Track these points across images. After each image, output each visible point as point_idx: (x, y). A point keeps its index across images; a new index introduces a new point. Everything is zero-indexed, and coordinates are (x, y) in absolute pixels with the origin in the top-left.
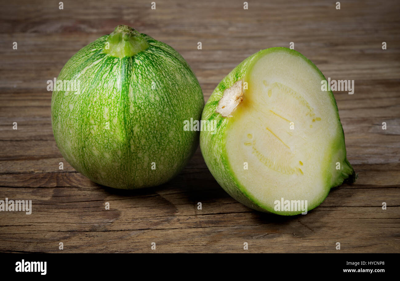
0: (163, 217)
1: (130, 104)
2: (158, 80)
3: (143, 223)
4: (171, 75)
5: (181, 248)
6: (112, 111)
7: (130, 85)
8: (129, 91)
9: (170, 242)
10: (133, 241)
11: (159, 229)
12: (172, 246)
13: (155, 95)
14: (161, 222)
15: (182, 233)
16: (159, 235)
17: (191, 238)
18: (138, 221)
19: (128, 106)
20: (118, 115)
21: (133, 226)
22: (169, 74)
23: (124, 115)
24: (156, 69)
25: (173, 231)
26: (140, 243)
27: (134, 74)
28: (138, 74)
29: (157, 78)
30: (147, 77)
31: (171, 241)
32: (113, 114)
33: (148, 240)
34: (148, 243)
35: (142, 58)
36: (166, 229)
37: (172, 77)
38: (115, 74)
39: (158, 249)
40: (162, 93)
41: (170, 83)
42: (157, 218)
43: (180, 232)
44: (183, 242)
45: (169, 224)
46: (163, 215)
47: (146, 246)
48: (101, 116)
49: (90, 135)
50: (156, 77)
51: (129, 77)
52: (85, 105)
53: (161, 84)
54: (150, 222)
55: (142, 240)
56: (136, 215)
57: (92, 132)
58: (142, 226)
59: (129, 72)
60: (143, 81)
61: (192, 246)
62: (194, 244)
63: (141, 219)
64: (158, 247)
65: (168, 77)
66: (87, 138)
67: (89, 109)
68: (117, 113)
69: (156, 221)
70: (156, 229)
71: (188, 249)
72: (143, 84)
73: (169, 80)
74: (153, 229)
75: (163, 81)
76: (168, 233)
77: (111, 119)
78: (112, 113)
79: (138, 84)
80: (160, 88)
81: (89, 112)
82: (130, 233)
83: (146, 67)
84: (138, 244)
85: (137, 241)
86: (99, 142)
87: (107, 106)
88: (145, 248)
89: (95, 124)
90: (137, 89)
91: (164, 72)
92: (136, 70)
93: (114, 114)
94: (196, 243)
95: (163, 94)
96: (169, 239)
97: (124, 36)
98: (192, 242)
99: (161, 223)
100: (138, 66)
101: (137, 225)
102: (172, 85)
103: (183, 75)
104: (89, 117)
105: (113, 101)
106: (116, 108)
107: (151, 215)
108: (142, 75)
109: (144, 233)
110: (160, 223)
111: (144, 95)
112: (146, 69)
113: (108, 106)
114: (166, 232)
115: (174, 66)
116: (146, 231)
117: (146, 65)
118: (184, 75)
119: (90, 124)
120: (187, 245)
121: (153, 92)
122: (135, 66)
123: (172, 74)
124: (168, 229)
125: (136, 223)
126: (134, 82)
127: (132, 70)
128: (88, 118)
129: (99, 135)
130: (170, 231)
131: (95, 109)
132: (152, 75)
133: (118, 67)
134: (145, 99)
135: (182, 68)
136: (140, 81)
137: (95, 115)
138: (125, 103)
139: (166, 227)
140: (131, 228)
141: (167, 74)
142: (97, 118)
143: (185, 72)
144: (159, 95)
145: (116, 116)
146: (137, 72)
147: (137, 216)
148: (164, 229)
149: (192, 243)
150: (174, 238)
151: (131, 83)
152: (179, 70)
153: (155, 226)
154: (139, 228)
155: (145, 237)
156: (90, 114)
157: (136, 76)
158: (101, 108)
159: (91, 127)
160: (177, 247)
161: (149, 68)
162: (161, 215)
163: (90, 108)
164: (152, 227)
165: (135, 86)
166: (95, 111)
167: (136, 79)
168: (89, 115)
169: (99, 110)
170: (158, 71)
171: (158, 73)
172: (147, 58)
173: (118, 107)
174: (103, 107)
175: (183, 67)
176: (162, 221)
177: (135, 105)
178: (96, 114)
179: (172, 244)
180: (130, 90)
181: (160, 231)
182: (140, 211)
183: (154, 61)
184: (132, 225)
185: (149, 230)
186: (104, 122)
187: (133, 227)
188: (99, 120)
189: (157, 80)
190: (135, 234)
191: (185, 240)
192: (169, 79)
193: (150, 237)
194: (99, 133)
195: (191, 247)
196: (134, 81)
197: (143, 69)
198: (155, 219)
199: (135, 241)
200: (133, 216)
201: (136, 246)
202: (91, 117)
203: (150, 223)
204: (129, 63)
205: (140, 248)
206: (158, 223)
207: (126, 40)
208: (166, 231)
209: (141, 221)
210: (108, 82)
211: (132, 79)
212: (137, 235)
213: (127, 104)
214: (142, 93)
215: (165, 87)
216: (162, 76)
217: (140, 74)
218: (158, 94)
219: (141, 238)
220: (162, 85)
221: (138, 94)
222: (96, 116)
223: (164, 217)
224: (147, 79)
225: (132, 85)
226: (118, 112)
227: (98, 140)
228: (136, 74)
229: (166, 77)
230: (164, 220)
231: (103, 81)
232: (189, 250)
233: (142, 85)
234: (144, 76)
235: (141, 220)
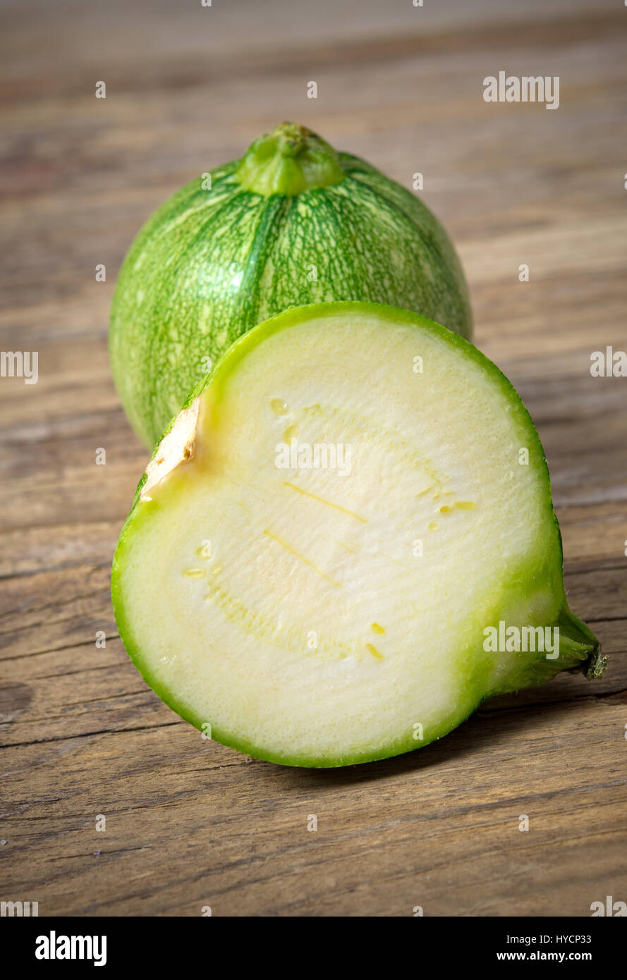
0: (140, 695)
1: (260, 304)
2: (341, 258)
3: (90, 715)
4: (377, 252)
5: (186, 778)
6: (218, 314)
7: (270, 261)
8: (266, 273)
9: (158, 764)
10: (64, 770)
11: (131, 730)
12: (166, 775)
13: (326, 290)
14: (135, 710)
15: (189, 734)
16: (132, 746)
17: (214, 747)
18: (77, 711)
19: (254, 307)
20: (230, 324)
21: (65, 727)
22: (374, 248)
23: (243, 326)
24: (342, 230)
25: (167, 731)
26: (85, 773)
27: (287, 235)
28: (295, 236)
29: (340, 252)
30: (315, 248)
31: (160, 760)
32: (219, 321)
33: (103, 763)
34: (105, 772)
35: (314, 202)
36: (149, 728)
37: (380, 256)
38: (242, 231)
39: (130, 785)
40: (343, 289)
41: (371, 269)
42: (127, 697)
43: (184, 732)
44: (192, 761)
45: (155, 713)
46: (140, 689)
47: (99, 782)
48: (194, 324)
49: (168, 366)
50: (336, 250)
51: (271, 240)
52: (164, 294)
53: (345, 268)
54: (108, 711)
55: (89, 764)
56: (72, 695)
57: (172, 359)
58: (89, 725)
59: (274, 230)
60: (303, 255)
61: (215, 768)
62: (222, 764)
63: (86, 703)
64: (128, 781)
65: (368, 254)
66: (161, 373)
67: (171, 305)
68: (228, 321)
69: (123, 707)
70: (125, 730)
71: (204, 778)
72: (302, 260)
73: (369, 262)
74: (117, 730)
75: (352, 262)
76: (156, 736)
77: (214, 334)
78: (216, 319)
79: (290, 259)
80: (341, 277)
81: (169, 312)
82: (59, 747)
83: (320, 223)
84: (78, 777)
85: (75, 768)
86: (184, 386)
87: (209, 301)
88: (96, 785)
89: (180, 342)
90: (285, 270)
91: (362, 242)
92: (294, 227)
93: (222, 323)
94: (226, 758)
95: (345, 293)
96: (156, 755)
97: (282, 145)
98: (217, 757)
99: (136, 712)
100: (299, 220)
101: (75, 722)
102: (374, 274)
103: (411, 257)
104: (168, 322)
105: (224, 292)
106: (227, 309)
107: (109, 691)
108: (304, 239)
109: (93, 743)
110: (134, 712)
111: (298, 288)
112: (318, 228)
113: (211, 302)
114: (150, 736)
115: (393, 231)
116: (98, 737)
117: (321, 219)
118: (416, 257)
119: (170, 341)
120: (202, 767)
121: (320, 284)
122: (294, 217)
123: (382, 251)
124: (154, 727)
125: (72, 716)
126: (280, 254)
127: (284, 226)
128: (166, 325)
129: (185, 368)
130: (161, 733)
131: (184, 304)
132: (329, 244)
133: (254, 216)
134: (300, 296)
135: (413, 240)
136: (296, 253)
137: (181, 320)
138: (250, 299)
139: (150, 720)
140: (59, 734)
141: (366, 246)
142: (185, 327)
143: (421, 252)
144: (335, 292)
145: (226, 328)
146: (294, 233)
147: (75, 697)
148: (143, 728)
149: (214, 762)
150: (170, 750)
151: (273, 254)
152: (403, 244)
153: (122, 720)
154: (79, 732)
155: (96, 755)
156: (173, 315)
157: (290, 240)
158: (197, 305)
159: (171, 346)
160: (178, 776)
161: (324, 226)
162: (136, 690)
163: (174, 302)
164: (114, 726)
165: (282, 264)
166: (183, 311)
167: (288, 247)
168: (170, 318)
169: (192, 310)
170: (344, 236)
171: (345, 241)
172: (329, 203)
173: (233, 307)
174: (200, 304)
175: (417, 238)
176: (139, 706)
177: (272, 307)
178: (184, 318)
179: (166, 768)
180: (268, 271)
181: (133, 733)
182: (81, 684)
183: (341, 213)
184: (63, 722)
185: (105, 735)
186: (199, 338)
187: (65, 730)
188: (188, 333)
189: (337, 257)
190: (71, 750)
191: (197, 755)
192: (371, 261)
193: (107, 754)
194: (184, 364)
195: (212, 772)
196: (282, 252)
197: (311, 227)
198: (121, 702)
199: (69, 770)
200: (65, 700)
201: (73, 782)
202: (172, 324)
203: (109, 713)
204: (280, 208)
205: (84, 786)
206: (129, 712)
207: (286, 156)
208: (148, 733)
209: (85, 710)
210: (224, 247)
211: (278, 246)
212: (74, 752)
213: (254, 303)
214: (295, 281)
215: (354, 277)
216: (352, 250)
217: (301, 237)
218: (332, 291)
219: (86, 758)
220: (348, 271)
221: (284, 283)
222: (184, 323)
223: (145, 694)
224: (313, 252)
225: (274, 260)
226: (231, 319)
227: (183, 380)
228: (290, 236)
229: (363, 254)
230: (144, 701)
231: (214, 241)
232: (208, 781)
233: (299, 265)
234: (309, 243)
235: (85, 706)
